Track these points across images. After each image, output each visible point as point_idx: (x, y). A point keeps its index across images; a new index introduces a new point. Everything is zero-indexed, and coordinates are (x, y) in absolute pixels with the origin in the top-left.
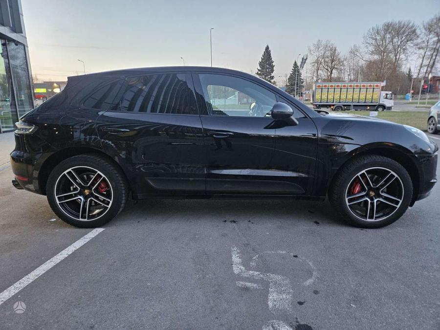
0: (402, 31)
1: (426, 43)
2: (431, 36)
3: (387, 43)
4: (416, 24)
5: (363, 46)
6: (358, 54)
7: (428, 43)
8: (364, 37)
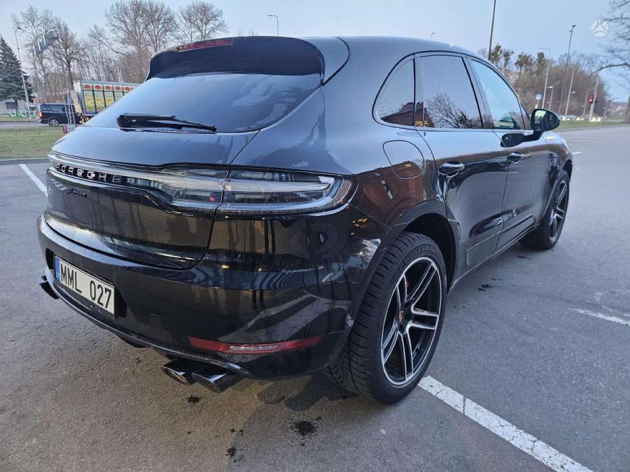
0: (156, 17)
1: (189, 37)
2: (193, 30)
3: (141, 30)
4: (172, 9)
5: (108, 29)
6: (104, 41)
7: (191, 37)
8: (107, 16)
